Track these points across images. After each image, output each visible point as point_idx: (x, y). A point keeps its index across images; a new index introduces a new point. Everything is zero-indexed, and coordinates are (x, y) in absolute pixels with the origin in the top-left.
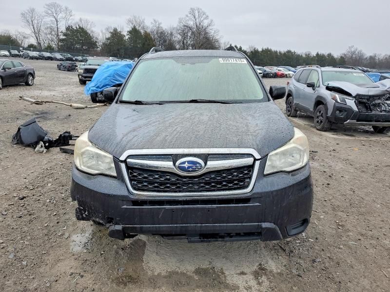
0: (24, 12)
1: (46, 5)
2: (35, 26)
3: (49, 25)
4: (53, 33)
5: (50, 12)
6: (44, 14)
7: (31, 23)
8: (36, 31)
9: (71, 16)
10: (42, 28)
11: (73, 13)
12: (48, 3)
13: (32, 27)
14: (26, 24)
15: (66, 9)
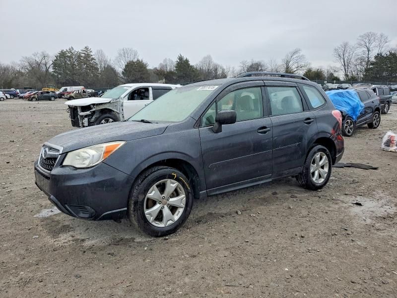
0: (337, 48)
1: (360, 36)
2: (346, 59)
3: (360, 56)
4: (363, 63)
5: (363, 43)
6: (357, 46)
7: (342, 56)
8: (346, 64)
9: (386, 42)
10: (353, 60)
11: (389, 39)
12: (362, 34)
13: (342, 60)
14: (338, 58)
15: (382, 36)
